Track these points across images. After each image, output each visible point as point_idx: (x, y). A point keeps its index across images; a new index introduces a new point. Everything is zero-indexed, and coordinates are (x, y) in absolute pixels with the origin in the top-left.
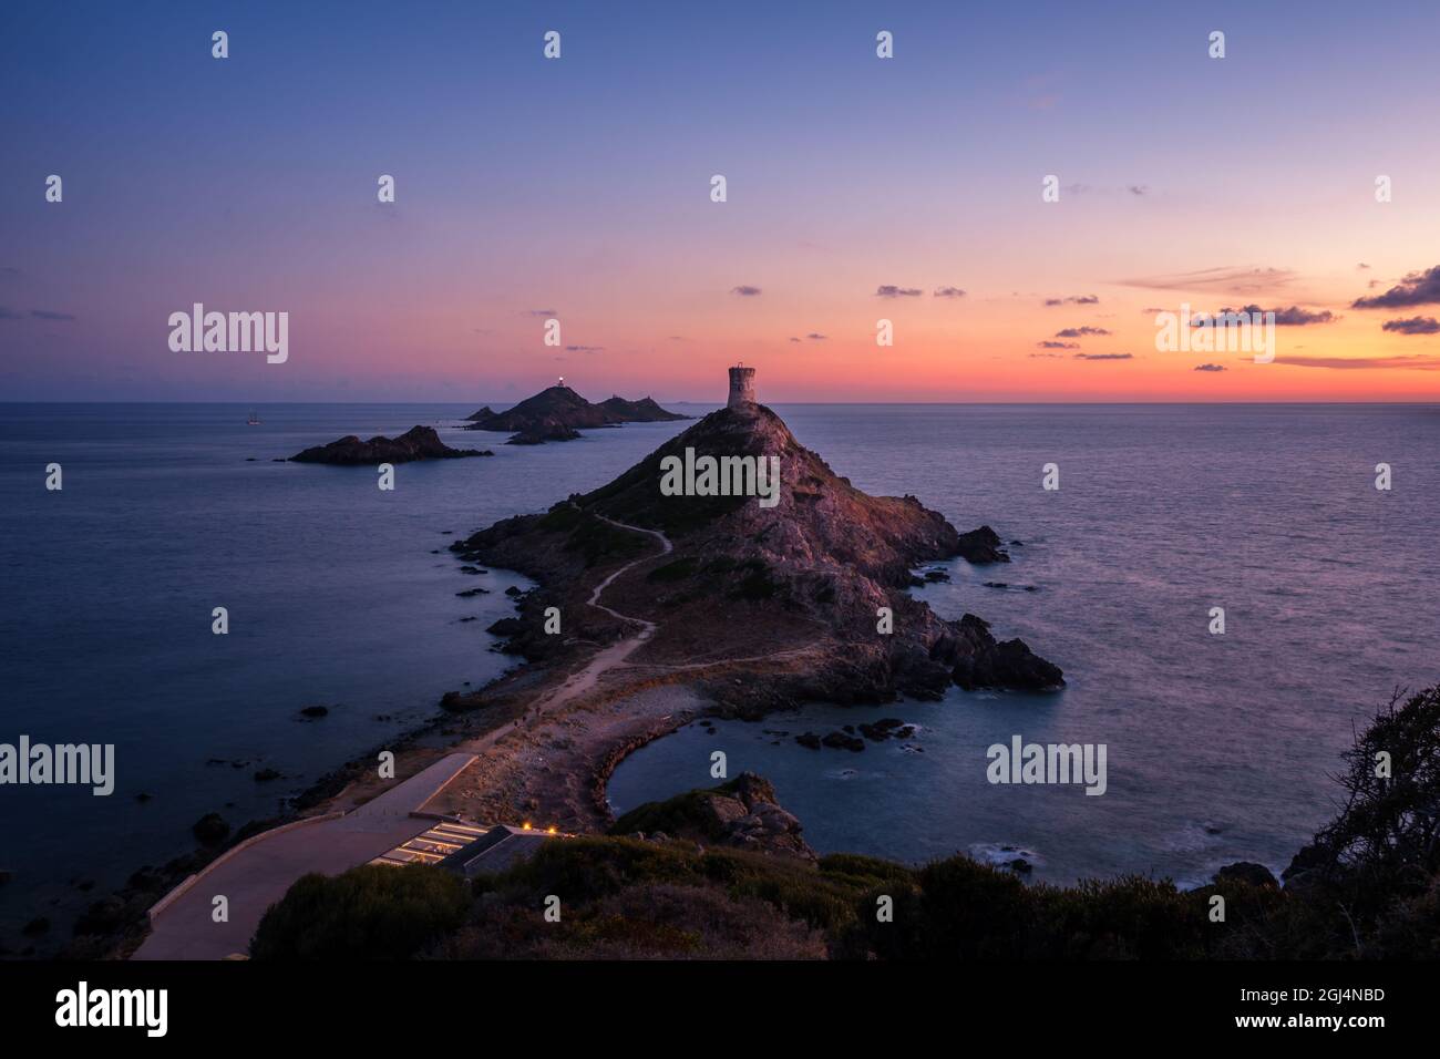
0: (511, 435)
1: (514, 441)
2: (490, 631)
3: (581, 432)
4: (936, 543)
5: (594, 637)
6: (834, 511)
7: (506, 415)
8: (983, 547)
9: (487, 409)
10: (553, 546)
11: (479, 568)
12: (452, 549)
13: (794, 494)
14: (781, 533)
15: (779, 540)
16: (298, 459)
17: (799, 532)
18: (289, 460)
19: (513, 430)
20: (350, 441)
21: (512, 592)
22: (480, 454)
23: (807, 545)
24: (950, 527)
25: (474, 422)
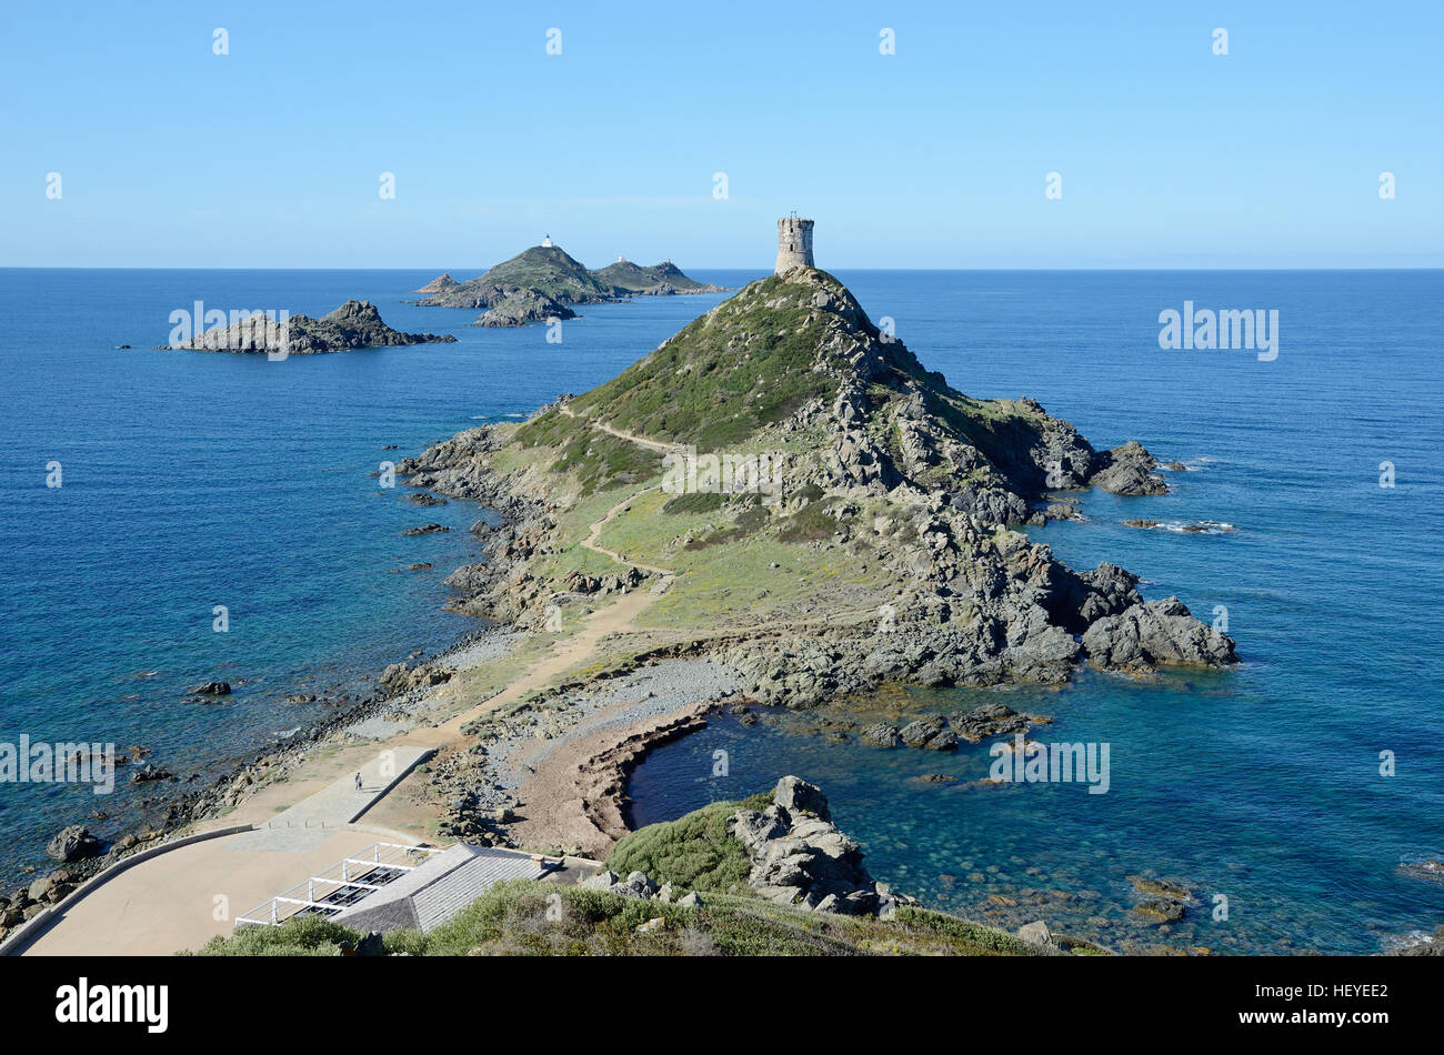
5: (591, 590)
11: (435, 497)
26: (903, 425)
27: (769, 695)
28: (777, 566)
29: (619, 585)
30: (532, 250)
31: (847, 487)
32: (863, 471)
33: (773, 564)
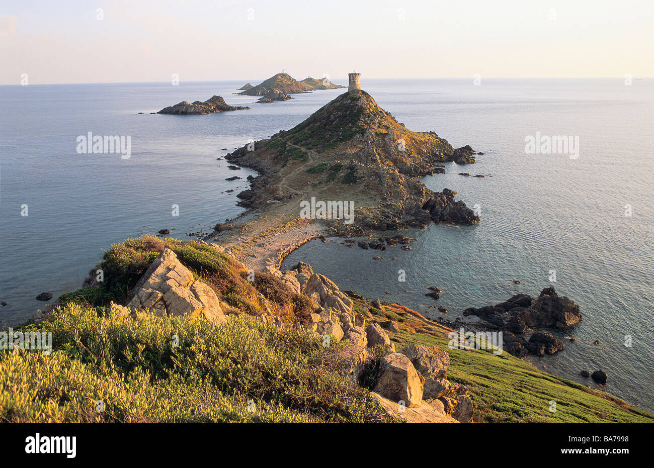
0: (259, 98)
1: (261, 101)
2: (238, 196)
3: (292, 96)
4: (442, 154)
5: (280, 200)
6: (393, 140)
7: (258, 87)
8: (464, 156)
9: (249, 84)
10: (268, 157)
11: (237, 167)
12: (226, 157)
13: (376, 133)
14: (366, 152)
15: (366, 155)
16: (161, 112)
17: (375, 151)
18: (157, 113)
19: (261, 95)
20: (183, 104)
21: (250, 178)
22: (243, 108)
23: (378, 157)
24: (450, 146)
25: (243, 91)
29: (290, 198)
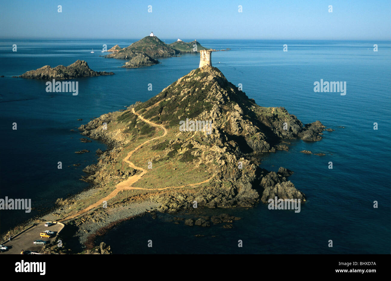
26: (232, 119)
27: (163, 209)
28: (176, 169)
29: (130, 174)
30: (146, 38)
31: (200, 145)
32: (214, 136)
33: (174, 169)
